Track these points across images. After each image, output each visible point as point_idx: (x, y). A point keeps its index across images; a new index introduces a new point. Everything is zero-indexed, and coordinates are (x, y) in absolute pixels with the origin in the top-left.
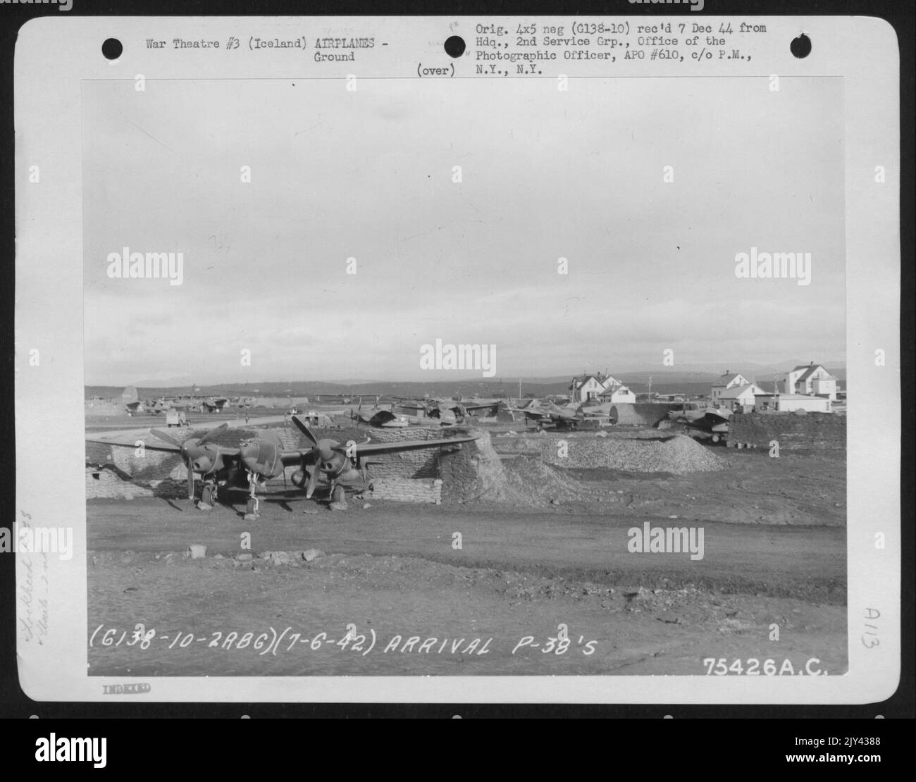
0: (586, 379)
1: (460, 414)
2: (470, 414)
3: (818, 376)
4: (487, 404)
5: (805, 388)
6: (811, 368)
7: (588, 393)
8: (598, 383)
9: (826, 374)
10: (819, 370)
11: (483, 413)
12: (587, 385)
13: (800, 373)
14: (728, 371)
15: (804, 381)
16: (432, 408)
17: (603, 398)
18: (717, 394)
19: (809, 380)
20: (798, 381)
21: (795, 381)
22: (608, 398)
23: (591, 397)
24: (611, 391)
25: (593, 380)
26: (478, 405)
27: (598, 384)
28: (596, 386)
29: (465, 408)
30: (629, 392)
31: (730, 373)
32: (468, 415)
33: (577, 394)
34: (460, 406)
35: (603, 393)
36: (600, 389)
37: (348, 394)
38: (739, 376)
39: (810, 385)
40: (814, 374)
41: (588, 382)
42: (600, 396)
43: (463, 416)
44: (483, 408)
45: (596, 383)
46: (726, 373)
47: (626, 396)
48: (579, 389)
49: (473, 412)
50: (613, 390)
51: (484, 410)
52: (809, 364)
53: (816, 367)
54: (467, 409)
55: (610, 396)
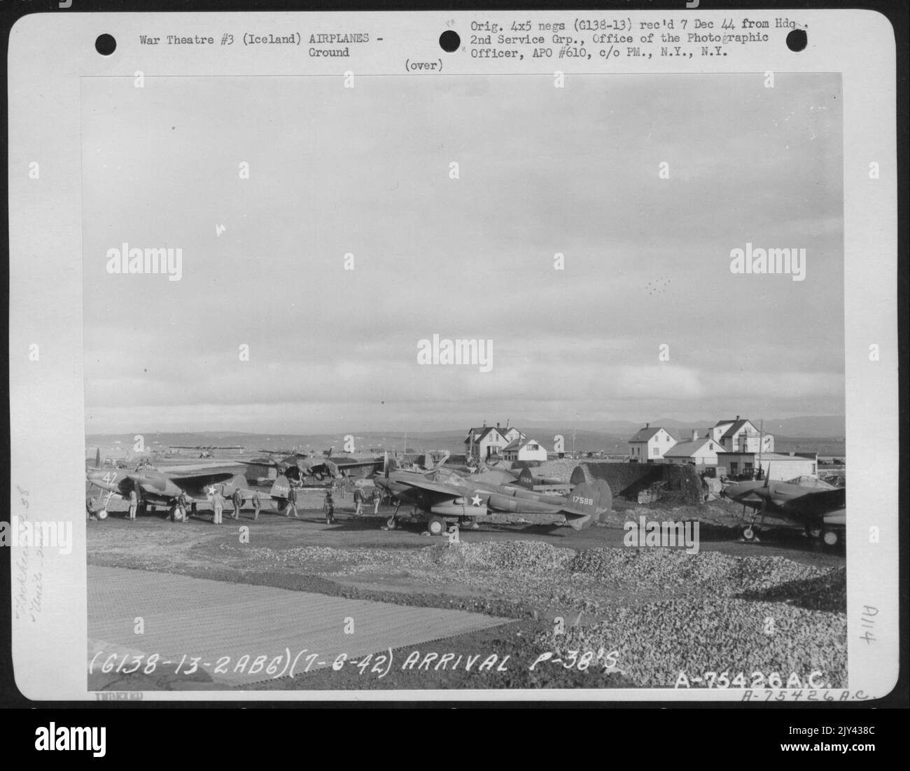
0: (486, 431)
1: (329, 475)
2: (343, 474)
3: (746, 432)
4: (369, 460)
5: (731, 446)
6: (738, 423)
7: (489, 448)
8: (500, 435)
9: (754, 431)
10: (747, 425)
11: (361, 473)
12: (487, 438)
13: (725, 428)
14: (648, 424)
15: (730, 437)
16: (289, 465)
17: (507, 454)
18: (636, 451)
19: (736, 436)
20: (722, 437)
21: (720, 438)
22: (514, 454)
23: (491, 452)
24: (517, 445)
25: (494, 432)
26: (354, 461)
27: (500, 437)
28: (497, 438)
29: (336, 465)
30: (540, 446)
31: (650, 426)
32: (341, 476)
33: (475, 448)
34: (329, 463)
35: (506, 448)
36: (502, 443)
37: (206, 446)
38: (662, 429)
39: (737, 443)
40: (742, 430)
41: (488, 435)
42: (504, 451)
43: (333, 477)
44: (361, 465)
45: (497, 435)
46: (645, 426)
47: (535, 452)
48: (478, 442)
49: (348, 472)
50: (520, 444)
51: (363, 468)
52: (735, 419)
53: (743, 422)
54: (340, 468)
55: (517, 451)
